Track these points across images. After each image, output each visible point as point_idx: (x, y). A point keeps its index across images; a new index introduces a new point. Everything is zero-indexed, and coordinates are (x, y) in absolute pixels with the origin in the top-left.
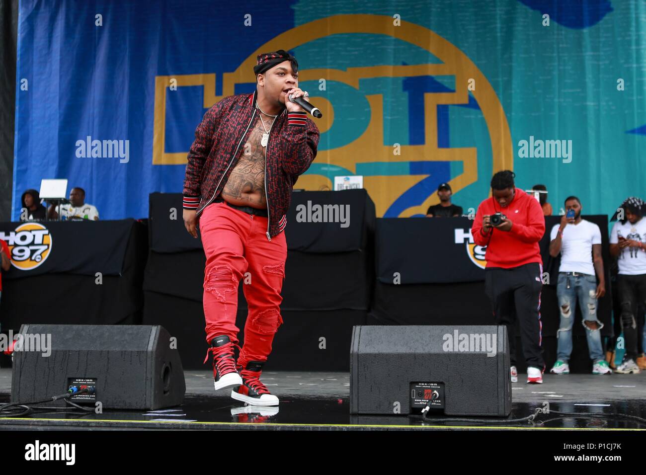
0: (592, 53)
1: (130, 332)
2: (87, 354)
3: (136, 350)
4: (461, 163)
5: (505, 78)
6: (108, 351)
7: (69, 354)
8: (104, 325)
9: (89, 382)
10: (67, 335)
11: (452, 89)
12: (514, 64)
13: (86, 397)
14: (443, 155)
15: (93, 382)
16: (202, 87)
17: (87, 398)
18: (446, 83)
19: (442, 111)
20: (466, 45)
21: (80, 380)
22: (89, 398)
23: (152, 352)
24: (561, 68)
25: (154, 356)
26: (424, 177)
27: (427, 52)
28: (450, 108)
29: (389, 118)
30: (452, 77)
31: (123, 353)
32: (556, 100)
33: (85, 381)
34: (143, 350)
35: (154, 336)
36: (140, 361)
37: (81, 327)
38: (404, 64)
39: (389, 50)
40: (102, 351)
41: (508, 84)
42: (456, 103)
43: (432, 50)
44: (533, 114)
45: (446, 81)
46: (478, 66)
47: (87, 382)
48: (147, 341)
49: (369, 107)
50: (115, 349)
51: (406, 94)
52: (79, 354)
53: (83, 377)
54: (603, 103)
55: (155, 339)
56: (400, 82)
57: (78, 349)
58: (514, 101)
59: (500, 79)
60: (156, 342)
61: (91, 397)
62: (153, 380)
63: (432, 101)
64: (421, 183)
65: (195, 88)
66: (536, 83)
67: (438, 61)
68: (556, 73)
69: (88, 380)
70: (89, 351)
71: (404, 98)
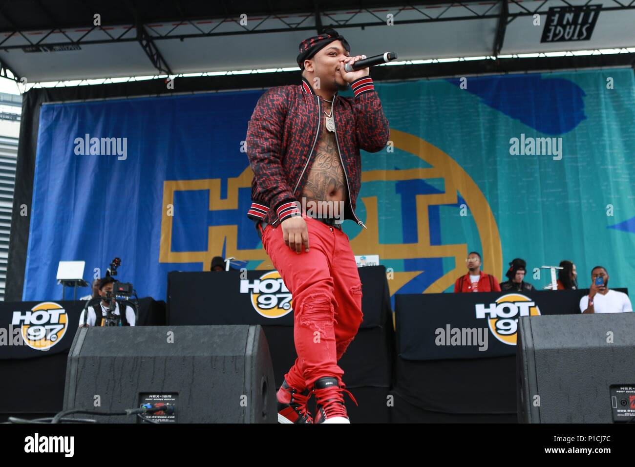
0: (570, 156)
1: (221, 333)
2: (166, 362)
3: (231, 354)
4: (453, 259)
5: (491, 180)
6: (194, 357)
7: (141, 362)
8: (186, 326)
9: (167, 398)
10: (138, 339)
11: (441, 190)
12: (498, 167)
13: (162, 419)
14: (435, 252)
15: (172, 398)
16: (208, 191)
17: (164, 420)
18: (436, 185)
19: (434, 212)
20: (453, 150)
21: (154, 396)
22: (167, 420)
23: (252, 357)
24: (542, 170)
25: (254, 362)
26: (418, 273)
27: (418, 158)
28: (441, 208)
29: (383, 218)
30: (441, 179)
31: (213, 359)
32: (539, 200)
33: (162, 398)
34: (241, 355)
35: (253, 337)
36: (236, 369)
37: (155, 328)
38: (396, 169)
39: (382, 156)
40: (184, 357)
41: (494, 185)
42: (446, 202)
43: (422, 156)
44: (519, 213)
45: (435, 183)
46: (465, 169)
47: (164, 398)
48: (245, 344)
49: (365, 208)
50: (202, 354)
51: (399, 196)
52: (154, 361)
53: (160, 391)
54: (584, 201)
55: (254, 341)
56: (393, 185)
57: (152, 355)
58: (500, 200)
59: (486, 181)
60: (256, 344)
61: (170, 419)
62: (254, 393)
63: (423, 202)
64: (415, 279)
65: (201, 192)
66: (520, 184)
67: (428, 166)
68: (537, 175)
69: (165, 396)
70: (167, 357)
71: (398, 199)
